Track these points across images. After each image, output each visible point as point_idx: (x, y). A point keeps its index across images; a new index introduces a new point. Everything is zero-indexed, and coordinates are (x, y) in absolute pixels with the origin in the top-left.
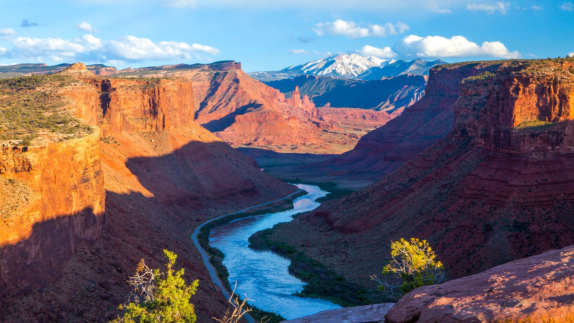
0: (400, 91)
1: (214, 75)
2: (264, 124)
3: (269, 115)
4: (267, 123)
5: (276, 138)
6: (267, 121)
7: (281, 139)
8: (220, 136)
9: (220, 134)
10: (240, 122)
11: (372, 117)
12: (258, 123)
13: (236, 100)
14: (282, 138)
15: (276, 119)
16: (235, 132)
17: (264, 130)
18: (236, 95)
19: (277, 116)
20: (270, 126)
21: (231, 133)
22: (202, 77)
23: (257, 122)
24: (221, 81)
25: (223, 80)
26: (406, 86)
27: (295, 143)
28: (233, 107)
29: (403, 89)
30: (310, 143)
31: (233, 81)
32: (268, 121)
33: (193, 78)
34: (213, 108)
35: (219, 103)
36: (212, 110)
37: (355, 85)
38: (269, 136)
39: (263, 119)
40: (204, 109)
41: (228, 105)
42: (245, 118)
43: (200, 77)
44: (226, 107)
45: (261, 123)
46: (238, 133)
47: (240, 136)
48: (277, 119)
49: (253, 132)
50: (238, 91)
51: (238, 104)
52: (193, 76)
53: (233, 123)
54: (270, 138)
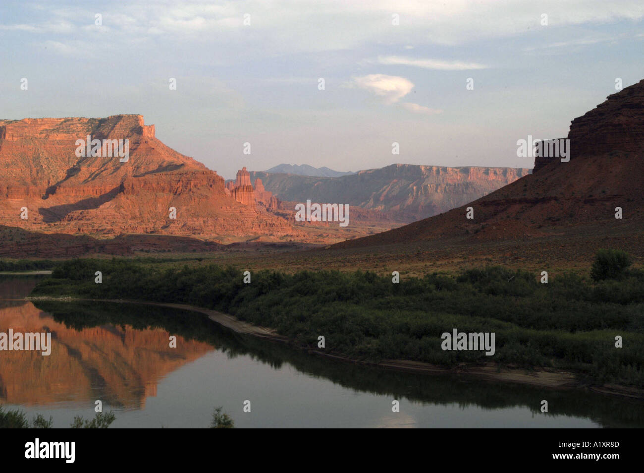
0: (387, 188)
1: (98, 122)
2: (185, 196)
3: (196, 178)
4: (191, 193)
5: (210, 223)
6: (190, 190)
7: (221, 225)
8: (87, 217)
9: (88, 212)
10: (133, 193)
11: (359, 216)
12: (172, 194)
13: (135, 163)
14: (222, 222)
15: (211, 186)
16: (122, 210)
17: (184, 208)
18: (135, 154)
19: (211, 181)
20: (197, 199)
21: (113, 213)
22: (75, 126)
23: (170, 191)
24: (110, 132)
25: (112, 129)
26: (395, 181)
27: (252, 233)
28: (129, 174)
29: (391, 185)
30: (283, 234)
31: (131, 131)
32: (194, 190)
33: (58, 127)
34: (90, 177)
35: (102, 169)
36: (87, 180)
37: (320, 182)
38: (195, 219)
39: (182, 186)
40: (72, 178)
41: (119, 171)
42: (145, 183)
43: (72, 126)
44: (115, 174)
45: (179, 194)
46: (128, 213)
47: (134, 218)
48: (213, 186)
49: (161, 211)
50: (139, 147)
51: (138, 168)
52: (59, 123)
53: (120, 193)
54: (196, 223)
